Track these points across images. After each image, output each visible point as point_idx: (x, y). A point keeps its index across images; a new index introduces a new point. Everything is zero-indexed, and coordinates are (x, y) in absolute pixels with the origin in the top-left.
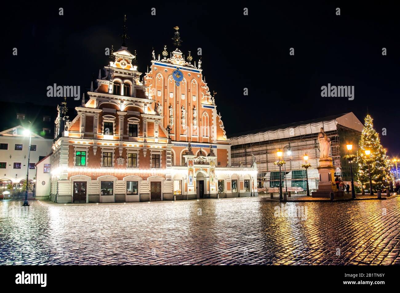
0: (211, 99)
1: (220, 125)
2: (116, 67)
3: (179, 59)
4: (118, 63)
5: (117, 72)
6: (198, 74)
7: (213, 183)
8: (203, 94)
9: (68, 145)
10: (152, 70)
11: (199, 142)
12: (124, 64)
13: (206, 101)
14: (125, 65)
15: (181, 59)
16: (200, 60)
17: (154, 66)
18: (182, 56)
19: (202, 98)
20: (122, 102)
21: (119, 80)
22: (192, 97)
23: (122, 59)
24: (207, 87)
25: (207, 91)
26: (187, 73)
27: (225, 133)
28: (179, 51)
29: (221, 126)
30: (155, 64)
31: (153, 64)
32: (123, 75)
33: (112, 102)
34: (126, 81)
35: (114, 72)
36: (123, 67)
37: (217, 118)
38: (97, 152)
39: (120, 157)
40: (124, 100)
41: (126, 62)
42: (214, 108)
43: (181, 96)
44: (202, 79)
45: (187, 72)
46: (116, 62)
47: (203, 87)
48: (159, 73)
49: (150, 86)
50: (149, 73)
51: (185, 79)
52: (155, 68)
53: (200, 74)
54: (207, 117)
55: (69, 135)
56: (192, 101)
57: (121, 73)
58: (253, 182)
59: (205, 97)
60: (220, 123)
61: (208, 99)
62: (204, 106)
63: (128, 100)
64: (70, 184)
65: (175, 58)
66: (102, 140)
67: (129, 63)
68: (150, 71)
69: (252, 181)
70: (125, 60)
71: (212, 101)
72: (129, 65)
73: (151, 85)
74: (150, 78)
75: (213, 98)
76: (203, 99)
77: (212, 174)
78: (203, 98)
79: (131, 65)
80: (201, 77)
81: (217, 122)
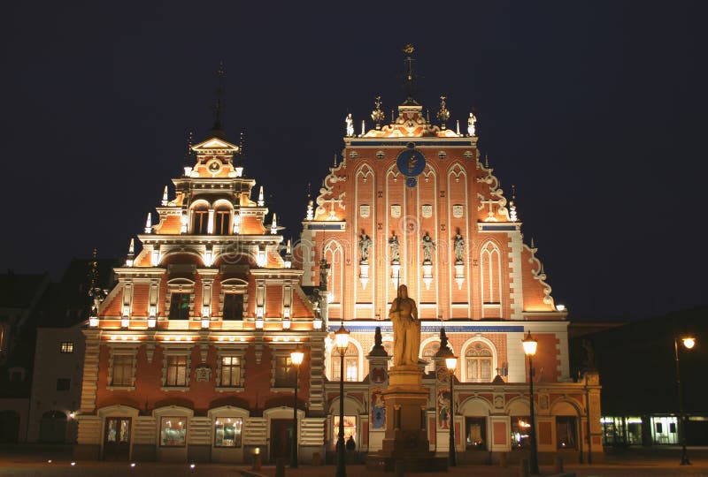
0: (508, 206)
1: (533, 271)
2: (197, 175)
3: (413, 122)
4: (203, 166)
5: (199, 186)
6: (466, 150)
7: (446, 423)
8: (482, 197)
9: (96, 345)
10: (345, 159)
11: (471, 320)
12: (215, 166)
13: (491, 214)
14: (218, 168)
15: (420, 122)
16: (471, 115)
17: (349, 150)
18: (420, 115)
19: (479, 209)
20: (209, 247)
21: (205, 202)
22: (452, 209)
23: (211, 158)
24: (494, 178)
25: (493, 189)
26: (436, 151)
27: (548, 291)
28: (414, 102)
29: (536, 274)
30: (353, 144)
31: (348, 146)
32: (213, 191)
33: (186, 250)
34: (219, 203)
35: (192, 188)
36: (214, 174)
37: (525, 255)
38: (154, 356)
39: (203, 365)
40: (214, 243)
41: (219, 162)
42: (513, 228)
43: (421, 208)
44: (478, 160)
45: (435, 149)
46: (198, 166)
47: (483, 180)
48: (363, 163)
49: (341, 196)
50: (338, 166)
51: (431, 167)
52: (353, 154)
53: (473, 151)
54: (495, 255)
55: (101, 324)
56: (453, 218)
57: (208, 186)
58: (588, 424)
59: (487, 205)
60: (535, 266)
61: (496, 208)
62: (485, 228)
63: (221, 243)
64: (99, 422)
65: (401, 122)
66: (167, 330)
67: (225, 163)
68: (341, 164)
69: (584, 420)
70: (218, 158)
71: (509, 211)
72: (226, 166)
73: (344, 194)
74: (340, 179)
75: (511, 204)
76: (483, 209)
77: (442, 402)
78: (483, 207)
79: (230, 166)
80: (475, 155)
81: (523, 265)
